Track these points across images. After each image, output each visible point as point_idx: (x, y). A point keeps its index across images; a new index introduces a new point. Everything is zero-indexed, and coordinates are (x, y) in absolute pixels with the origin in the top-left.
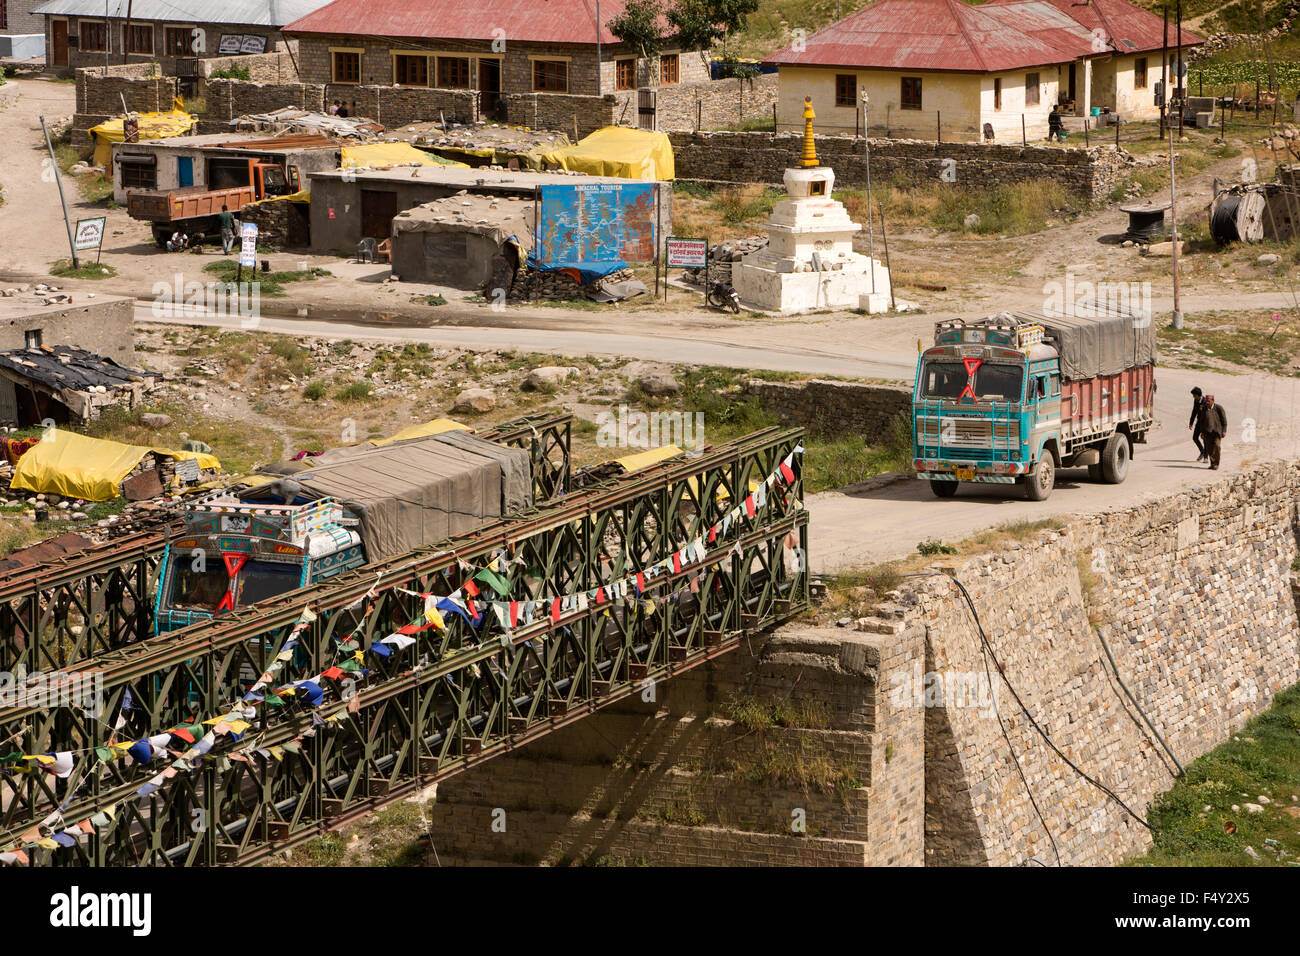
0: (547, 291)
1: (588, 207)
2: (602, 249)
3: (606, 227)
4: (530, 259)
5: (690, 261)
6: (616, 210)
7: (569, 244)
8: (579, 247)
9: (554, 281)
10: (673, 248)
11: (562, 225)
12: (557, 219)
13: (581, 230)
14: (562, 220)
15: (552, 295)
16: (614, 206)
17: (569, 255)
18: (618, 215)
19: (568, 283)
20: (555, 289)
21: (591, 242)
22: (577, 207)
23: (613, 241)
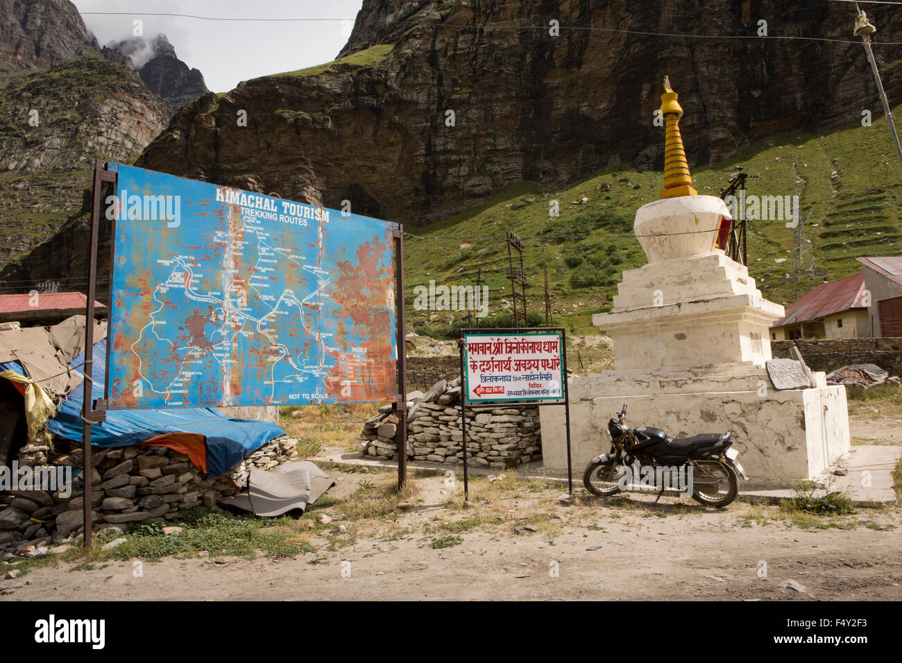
0: (116, 502)
1: (250, 251)
2: (282, 369)
3: (294, 310)
4: (61, 417)
5: (524, 385)
6: (317, 270)
7: (197, 351)
8: (226, 362)
9: (135, 472)
10: (479, 357)
11: (177, 293)
12: (163, 274)
13: (233, 310)
14: (177, 278)
15: (133, 515)
16: (313, 259)
17: (197, 383)
18: (323, 284)
19: (177, 473)
20: (138, 495)
21: (258, 350)
22: (221, 247)
23: (308, 348)
